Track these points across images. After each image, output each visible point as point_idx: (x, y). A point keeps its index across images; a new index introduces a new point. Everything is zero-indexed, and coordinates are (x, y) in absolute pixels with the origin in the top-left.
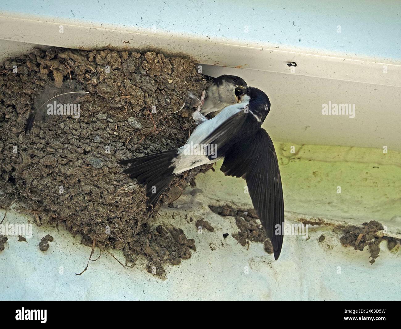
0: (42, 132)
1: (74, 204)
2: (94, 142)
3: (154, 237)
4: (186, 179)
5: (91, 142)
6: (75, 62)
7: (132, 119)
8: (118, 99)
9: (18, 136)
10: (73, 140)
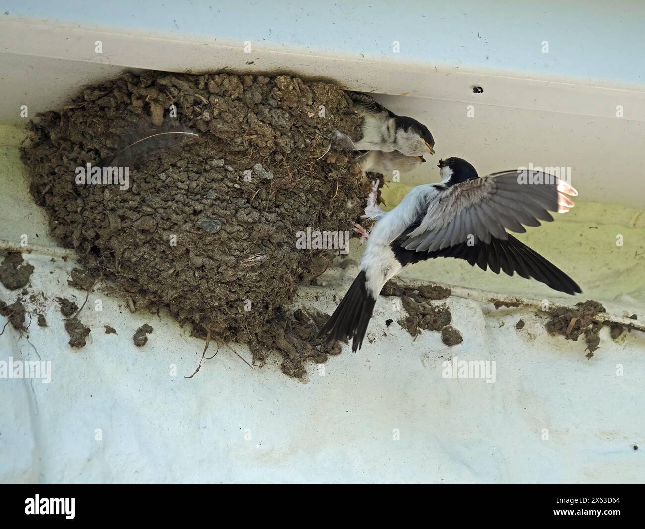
0: (135, 185)
1: (181, 282)
2: (207, 199)
3: (290, 325)
5: (204, 198)
6: (180, 90)
7: (259, 167)
8: (239, 140)
9: (103, 192)
10: (179, 195)
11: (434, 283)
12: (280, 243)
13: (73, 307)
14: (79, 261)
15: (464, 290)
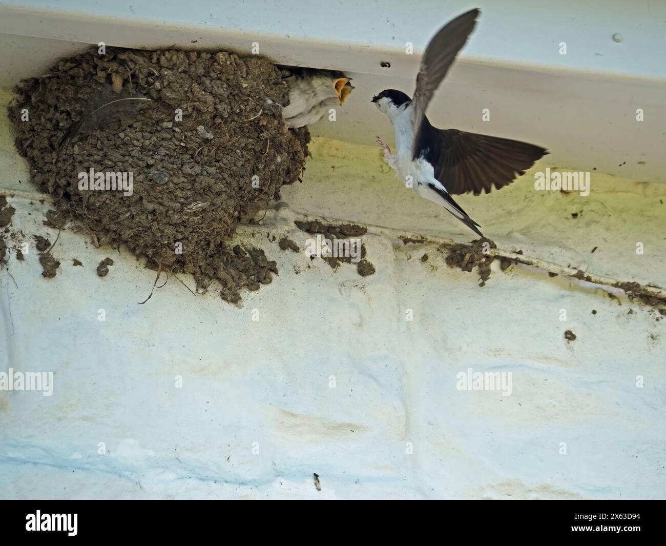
0: (99, 142)
1: (136, 223)
2: (158, 155)
3: (229, 259)
4: (266, 193)
5: (155, 154)
6: (136, 64)
7: (201, 128)
8: (184, 106)
9: (73, 147)
10: (135, 152)
11: (353, 222)
12: (219, 192)
13: (47, 243)
14: (54, 204)
15: (378, 229)
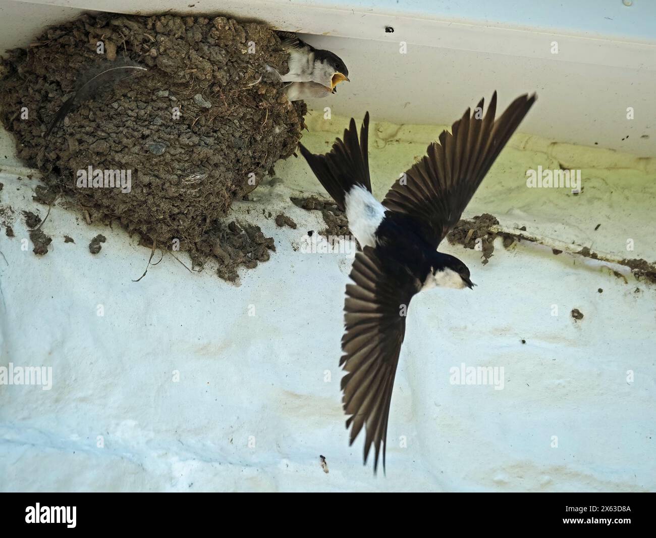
0: (91, 113)
1: (130, 197)
2: (154, 125)
3: (225, 235)
4: (263, 167)
5: (151, 124)
6: (130, 30)
7: (198, 97)
8: (182, 74)
10: (129, 122)
12: (217, 163)
13: (37, 219)
14: (42, 180)
